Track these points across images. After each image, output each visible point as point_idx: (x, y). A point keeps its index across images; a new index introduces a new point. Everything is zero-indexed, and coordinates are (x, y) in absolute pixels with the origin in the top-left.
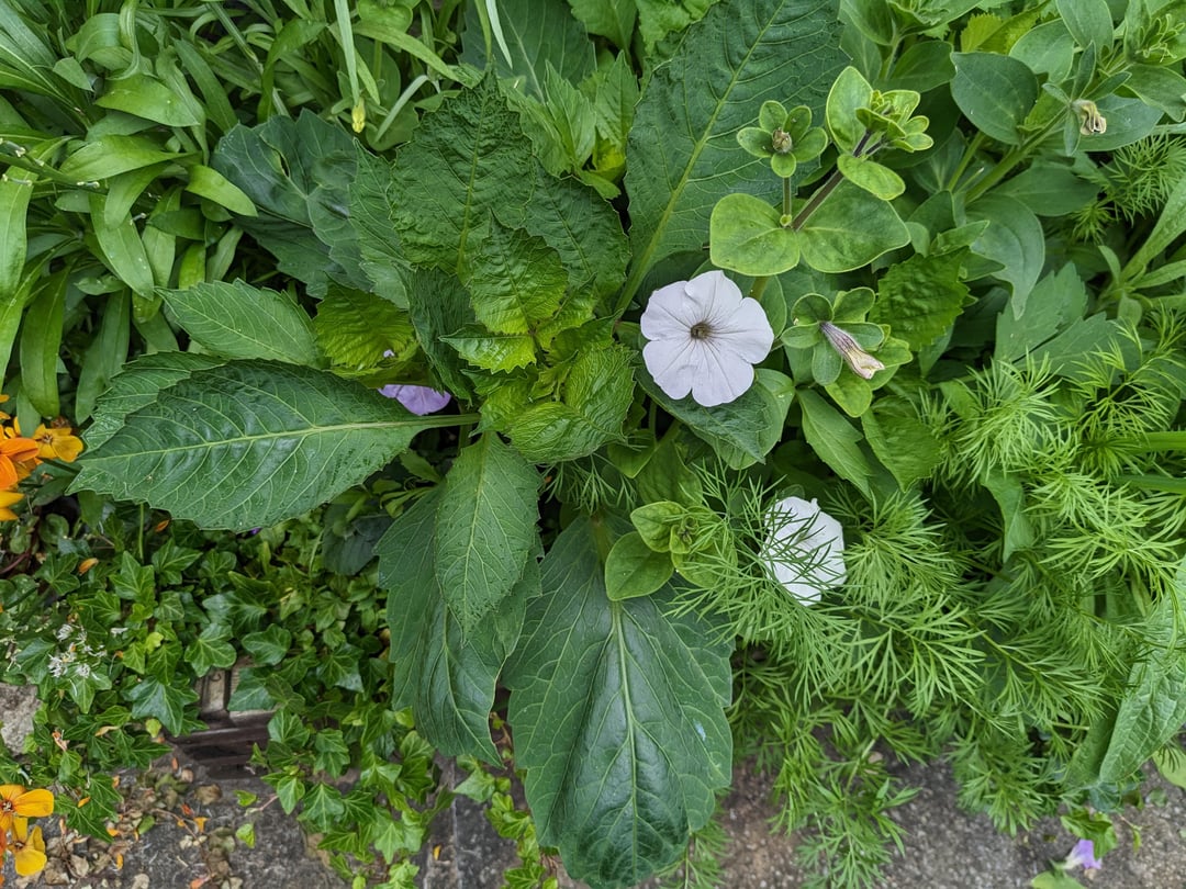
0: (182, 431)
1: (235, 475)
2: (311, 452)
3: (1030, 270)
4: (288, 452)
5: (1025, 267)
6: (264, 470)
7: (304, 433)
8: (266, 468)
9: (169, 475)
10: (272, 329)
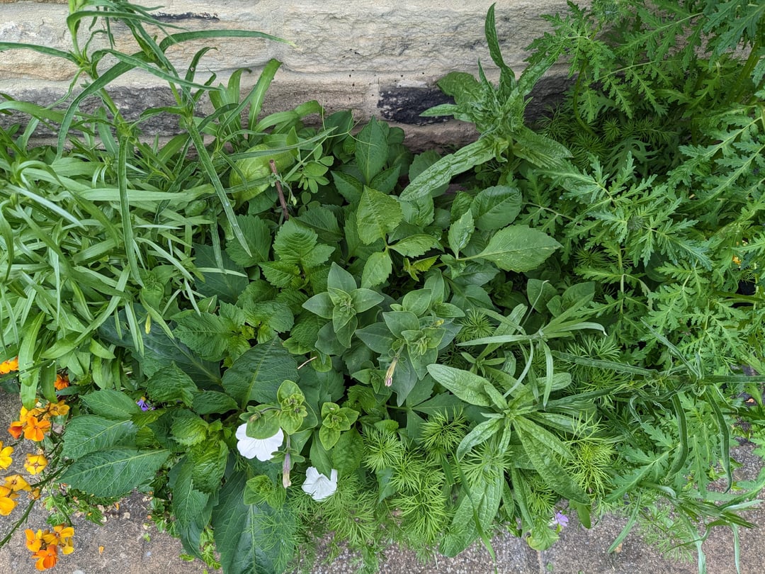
0: (86, 465)
1: (107, 475)
2: (133, 466)
3: (412, 381)
4: (124, 466)
5: (410, 380)
6: (117, 473)
7: (130, 459)
8: (118, 472)
9: (85, 480)
10: (123, 403)
